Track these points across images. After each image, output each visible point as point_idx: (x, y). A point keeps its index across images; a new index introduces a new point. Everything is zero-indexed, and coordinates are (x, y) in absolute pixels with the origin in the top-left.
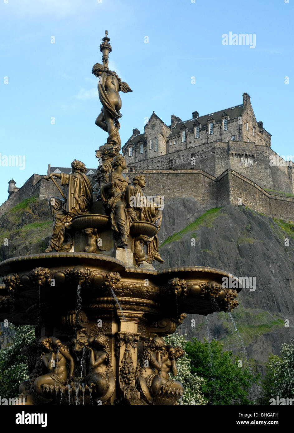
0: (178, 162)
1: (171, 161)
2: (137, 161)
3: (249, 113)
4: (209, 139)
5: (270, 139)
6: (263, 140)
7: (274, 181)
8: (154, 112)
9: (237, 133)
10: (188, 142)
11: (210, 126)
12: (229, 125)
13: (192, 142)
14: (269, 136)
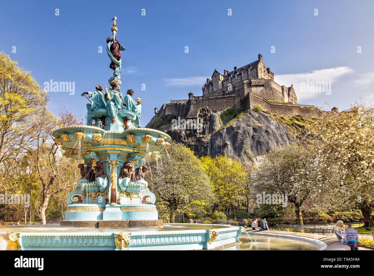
1: (224, 92)
2: (209, 93)
3: (262, 64)
4: (242, 79)
6: (269, 77)
7: (274, 96)
8: (215, 69)
9: (256, 75)
11: (242, 73)
12: (252, 71)
13: (234, 82)
14: (272, 74)
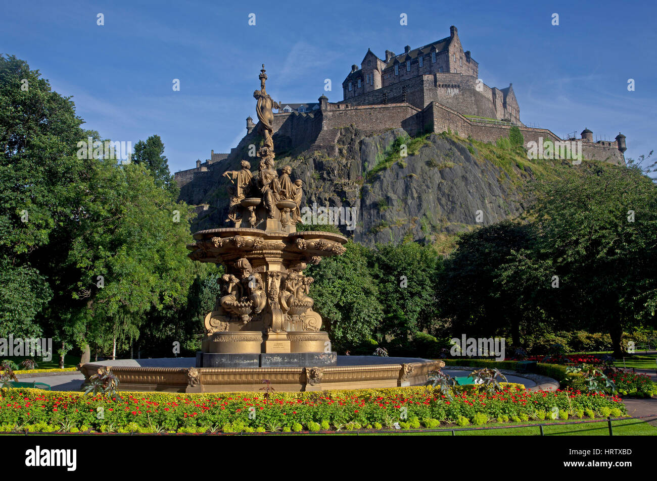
0: (391, 95)
1: (384, 95)
2: (356, 95)
3: (456, 45)
4: (419, 72)
5: (477, 67)
6: (470, 70)
7: (477, 108)
8: (369, 49)
9: (445, 65)
10: (400, 75)
11: (420, 60)
12: (438, 57)
13: (405, 75)
14: (476, 64)
